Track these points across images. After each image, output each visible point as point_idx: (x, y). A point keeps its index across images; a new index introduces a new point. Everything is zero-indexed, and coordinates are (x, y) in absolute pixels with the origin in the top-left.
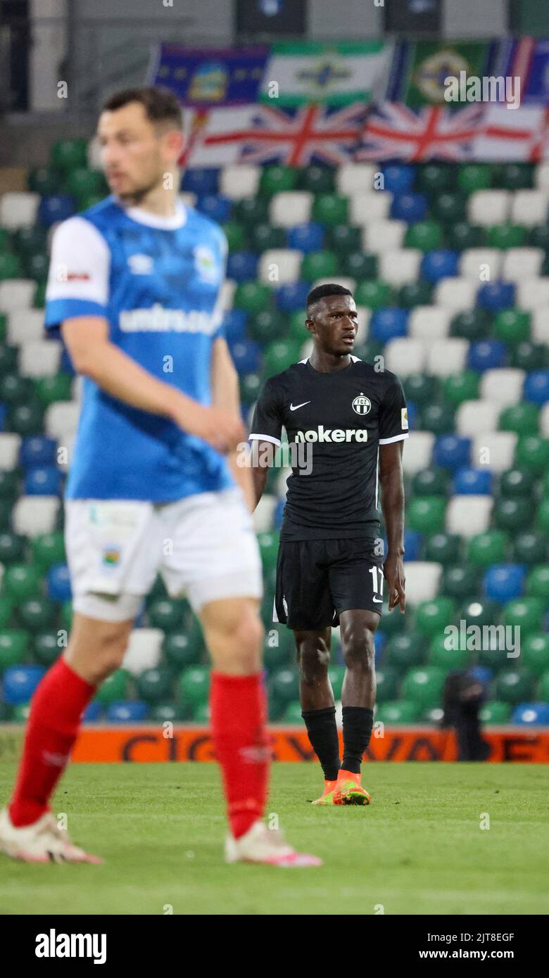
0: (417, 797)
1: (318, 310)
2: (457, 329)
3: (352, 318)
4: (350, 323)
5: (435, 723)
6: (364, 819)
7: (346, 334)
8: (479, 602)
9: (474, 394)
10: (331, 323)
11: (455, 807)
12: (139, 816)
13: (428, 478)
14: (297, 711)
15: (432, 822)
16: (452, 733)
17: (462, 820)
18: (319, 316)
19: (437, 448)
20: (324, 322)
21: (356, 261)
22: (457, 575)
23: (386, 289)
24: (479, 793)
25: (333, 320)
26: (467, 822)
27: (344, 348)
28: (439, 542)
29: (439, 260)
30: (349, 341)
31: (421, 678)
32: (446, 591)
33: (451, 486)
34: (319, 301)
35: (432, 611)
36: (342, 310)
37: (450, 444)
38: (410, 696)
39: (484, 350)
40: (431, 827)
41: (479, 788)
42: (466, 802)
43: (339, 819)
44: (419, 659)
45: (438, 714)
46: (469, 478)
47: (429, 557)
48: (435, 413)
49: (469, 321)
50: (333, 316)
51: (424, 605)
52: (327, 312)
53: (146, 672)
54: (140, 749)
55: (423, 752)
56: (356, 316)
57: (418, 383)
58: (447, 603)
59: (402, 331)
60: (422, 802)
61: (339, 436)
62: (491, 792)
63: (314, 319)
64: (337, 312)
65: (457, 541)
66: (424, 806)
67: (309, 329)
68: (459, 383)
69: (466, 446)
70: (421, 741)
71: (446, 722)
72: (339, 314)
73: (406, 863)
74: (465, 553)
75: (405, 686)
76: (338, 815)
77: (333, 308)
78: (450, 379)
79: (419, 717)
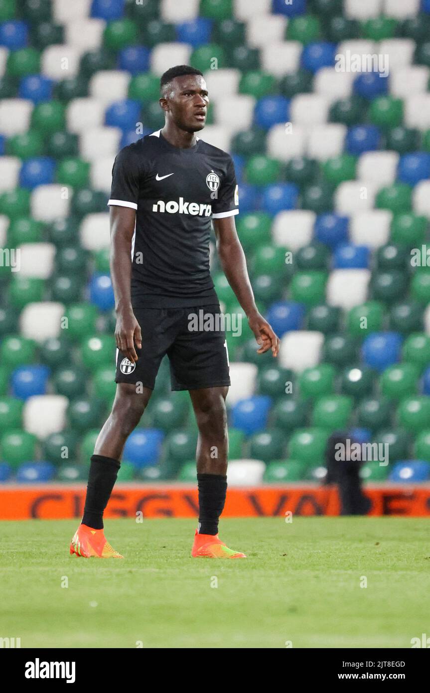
0: (303, 549)
1: (171, 90)
2: (335, 115)
3: (204, 95)
4: (201, 101)
5: (318, 480)
6: (254, 570)
7: (198, 111)
8: (359, 369)
9: (351, 175)
10: (184, 101)
11: (338, 558)
12: (46, 569)
13: (310, 254)
14: (192, 471)
15: (317, 572)
16: (335, 489)
17: (345, 569)
18: (172, 94)
19: (317, 225)
20: (178, 100)
21: (241, 54)
22: (338, 343)
23: (269, 79)
24: (361, 545)
25: (185, 99)
26: (350, 572)
27: (197, 124)
28: (321, 313)
29: (317, 51)
30: (200, 117)
31: (305, 439)
32: (327, 358)
33: (331, 261)
34: (172, 81)
35: (315, 377)
36: (194, 88)
37: (329, 222)
38: (295, 456)
39: (361, 134)
40: (316, 577)
41: (361, 541)
42: (348, 553)
43: (230, 570)
44: (303, 422)
45: (321, 472)
46: (348, 253)
47: (312, 327)
48: (315, 193)
49: (346, 108)
50: (185, 94)
51: (307, 371)
52: (179, 91)
53: (51, 436)
54: (47, 506)
55: (308, 507)
56: (207, 95)
57: (299, 166)
58: (329, 370)
59: (284, 117)
60: (308, 554)
61: (194, 209)
62: (372, 544)
63: (168, 98)
64: (189, 90)
65: (337, 312)
66: (310, 557)
67: (163, 107)
68: (337, 166)
69: (345, 223)
70: (306, 497)
71: (329, 479)
72: (192, 93)
73: (293, 610)
74: (345, 322)
75: (290, 447)
76: (230, 567)
77: (185, 86)
78: (329, 162)
79: (304, 475)
